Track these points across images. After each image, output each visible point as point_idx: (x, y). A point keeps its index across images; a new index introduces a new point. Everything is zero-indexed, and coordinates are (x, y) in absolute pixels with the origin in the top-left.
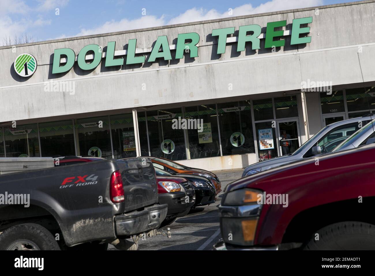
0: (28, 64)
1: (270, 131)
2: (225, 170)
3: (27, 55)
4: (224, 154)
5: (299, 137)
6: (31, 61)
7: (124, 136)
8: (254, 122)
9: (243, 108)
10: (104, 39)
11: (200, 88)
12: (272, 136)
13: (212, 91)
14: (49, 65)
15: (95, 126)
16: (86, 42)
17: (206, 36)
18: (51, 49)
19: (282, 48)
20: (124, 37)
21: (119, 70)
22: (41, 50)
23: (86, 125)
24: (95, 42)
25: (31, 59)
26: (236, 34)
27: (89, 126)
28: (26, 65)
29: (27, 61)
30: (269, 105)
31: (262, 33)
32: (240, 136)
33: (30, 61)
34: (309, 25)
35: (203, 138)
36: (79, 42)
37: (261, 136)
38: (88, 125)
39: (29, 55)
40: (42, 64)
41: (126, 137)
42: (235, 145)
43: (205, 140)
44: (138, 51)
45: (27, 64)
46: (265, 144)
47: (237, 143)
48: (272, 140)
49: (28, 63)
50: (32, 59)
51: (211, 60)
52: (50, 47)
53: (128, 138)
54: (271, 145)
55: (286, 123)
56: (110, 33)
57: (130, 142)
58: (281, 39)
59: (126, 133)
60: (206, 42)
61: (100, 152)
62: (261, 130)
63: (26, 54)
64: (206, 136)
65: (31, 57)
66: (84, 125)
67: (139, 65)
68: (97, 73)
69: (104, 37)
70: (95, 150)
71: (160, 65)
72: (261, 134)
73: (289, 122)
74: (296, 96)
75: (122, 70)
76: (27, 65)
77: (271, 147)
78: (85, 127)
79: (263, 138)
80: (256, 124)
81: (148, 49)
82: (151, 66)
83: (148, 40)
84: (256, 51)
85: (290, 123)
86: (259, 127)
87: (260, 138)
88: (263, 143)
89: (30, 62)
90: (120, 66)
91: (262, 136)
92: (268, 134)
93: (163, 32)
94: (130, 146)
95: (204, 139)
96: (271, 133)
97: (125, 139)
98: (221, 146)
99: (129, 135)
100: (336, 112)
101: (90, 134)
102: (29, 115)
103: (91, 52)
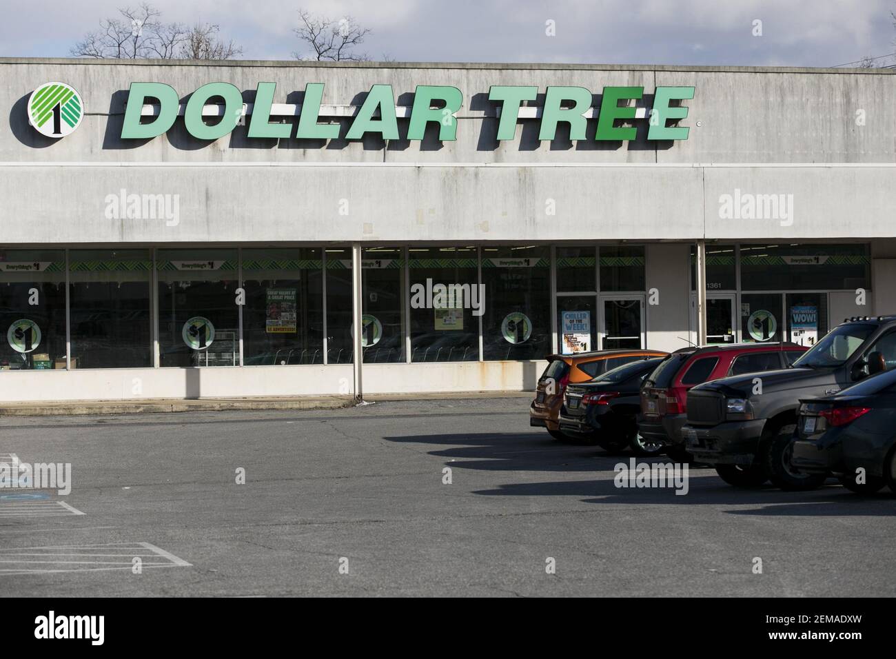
0: (63, 109)
1: (585, 317)
2: (487, 392)
3: (62, 87)
4: (488, 357)
5: (642, 335)
6: (71, 101)
7: (269, 298)
8: (555, 295)
9: (534, 262)
10: (243, 73)
11: (504, 214)
12: (589, 328)
13: (528, 222)
14: (106, 115)
15: (205, 269)
16: (200, 75)
17: (471, 96)
18: (116, 79)
19: (625, 144)
20: (291, 75)
21: (274, 148)
22: (90, 78)
23: (183, 266)
24: (221, 76)
25: (72, 98)
26: (540, 102)
27: (188, 269)
28: (57, 110)
29: (60, 101)
30: (588, 262)
31: (591, 106)
32: (521, 322)
33: (68, 101)
34: (683, 104)
35: (444, 318)
36: (184, 72)
37: (566, 325)
38: (188, 266)
39: (66, 86)
40: (91, 112)
41: (273, 302)
42: (511, 339)
43: (447, 322)
44: (325, 112)
45: (61, 107)
46: (572, 343)
47: (514, 335)
48: (589, 335)
49: (64, 105)
50: (75, 97)
51: (478, 150)
52: (114, 74)
53: (279, 302)
54: (584, 345)
55: (619, 302)
56: (261, 61)
57: (283, 314)
58: (626, 125)
59: (276, 293)
60: (471, 110)
61: (210, 329)
62: (568, 313)
63: (60, 84)
64: (451, 314)
65: (72, 93)
66: (178, 265)
67: (319, 143)
68: (222, 149)
69: (245, 69)
70: (199, 325)
71: (365, 148)
72: (566, 321)
73: (625, 301)
74: (643, 247)
75: (279, 148)
76: (61, 111)
77: (585, 349)
78: (180, 268)
79: (570, 329)
80: (559, 299)
81: (346, 110)
82: (346, 148)
83: (344, 88)
84: (573, 144)
85: (627, 303)
86: (564, 305)
87: (564, 328)
88: (568, 341)
89: (67, 105)
90: (276, 139)
91: (569, 324)
92: (580, 321)
93: (378, 76)
94: (280, 323)
95: (445, 321)
96: (586, 321)
97: (272, 304)
98: (481, 338)
99: (281, 298)
100: (718, 289)
101: (185, 286)
102: (122, 233)
103: (217, 100)
